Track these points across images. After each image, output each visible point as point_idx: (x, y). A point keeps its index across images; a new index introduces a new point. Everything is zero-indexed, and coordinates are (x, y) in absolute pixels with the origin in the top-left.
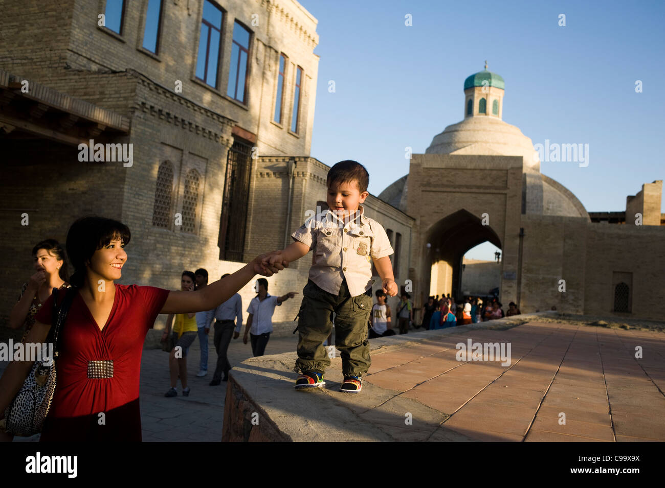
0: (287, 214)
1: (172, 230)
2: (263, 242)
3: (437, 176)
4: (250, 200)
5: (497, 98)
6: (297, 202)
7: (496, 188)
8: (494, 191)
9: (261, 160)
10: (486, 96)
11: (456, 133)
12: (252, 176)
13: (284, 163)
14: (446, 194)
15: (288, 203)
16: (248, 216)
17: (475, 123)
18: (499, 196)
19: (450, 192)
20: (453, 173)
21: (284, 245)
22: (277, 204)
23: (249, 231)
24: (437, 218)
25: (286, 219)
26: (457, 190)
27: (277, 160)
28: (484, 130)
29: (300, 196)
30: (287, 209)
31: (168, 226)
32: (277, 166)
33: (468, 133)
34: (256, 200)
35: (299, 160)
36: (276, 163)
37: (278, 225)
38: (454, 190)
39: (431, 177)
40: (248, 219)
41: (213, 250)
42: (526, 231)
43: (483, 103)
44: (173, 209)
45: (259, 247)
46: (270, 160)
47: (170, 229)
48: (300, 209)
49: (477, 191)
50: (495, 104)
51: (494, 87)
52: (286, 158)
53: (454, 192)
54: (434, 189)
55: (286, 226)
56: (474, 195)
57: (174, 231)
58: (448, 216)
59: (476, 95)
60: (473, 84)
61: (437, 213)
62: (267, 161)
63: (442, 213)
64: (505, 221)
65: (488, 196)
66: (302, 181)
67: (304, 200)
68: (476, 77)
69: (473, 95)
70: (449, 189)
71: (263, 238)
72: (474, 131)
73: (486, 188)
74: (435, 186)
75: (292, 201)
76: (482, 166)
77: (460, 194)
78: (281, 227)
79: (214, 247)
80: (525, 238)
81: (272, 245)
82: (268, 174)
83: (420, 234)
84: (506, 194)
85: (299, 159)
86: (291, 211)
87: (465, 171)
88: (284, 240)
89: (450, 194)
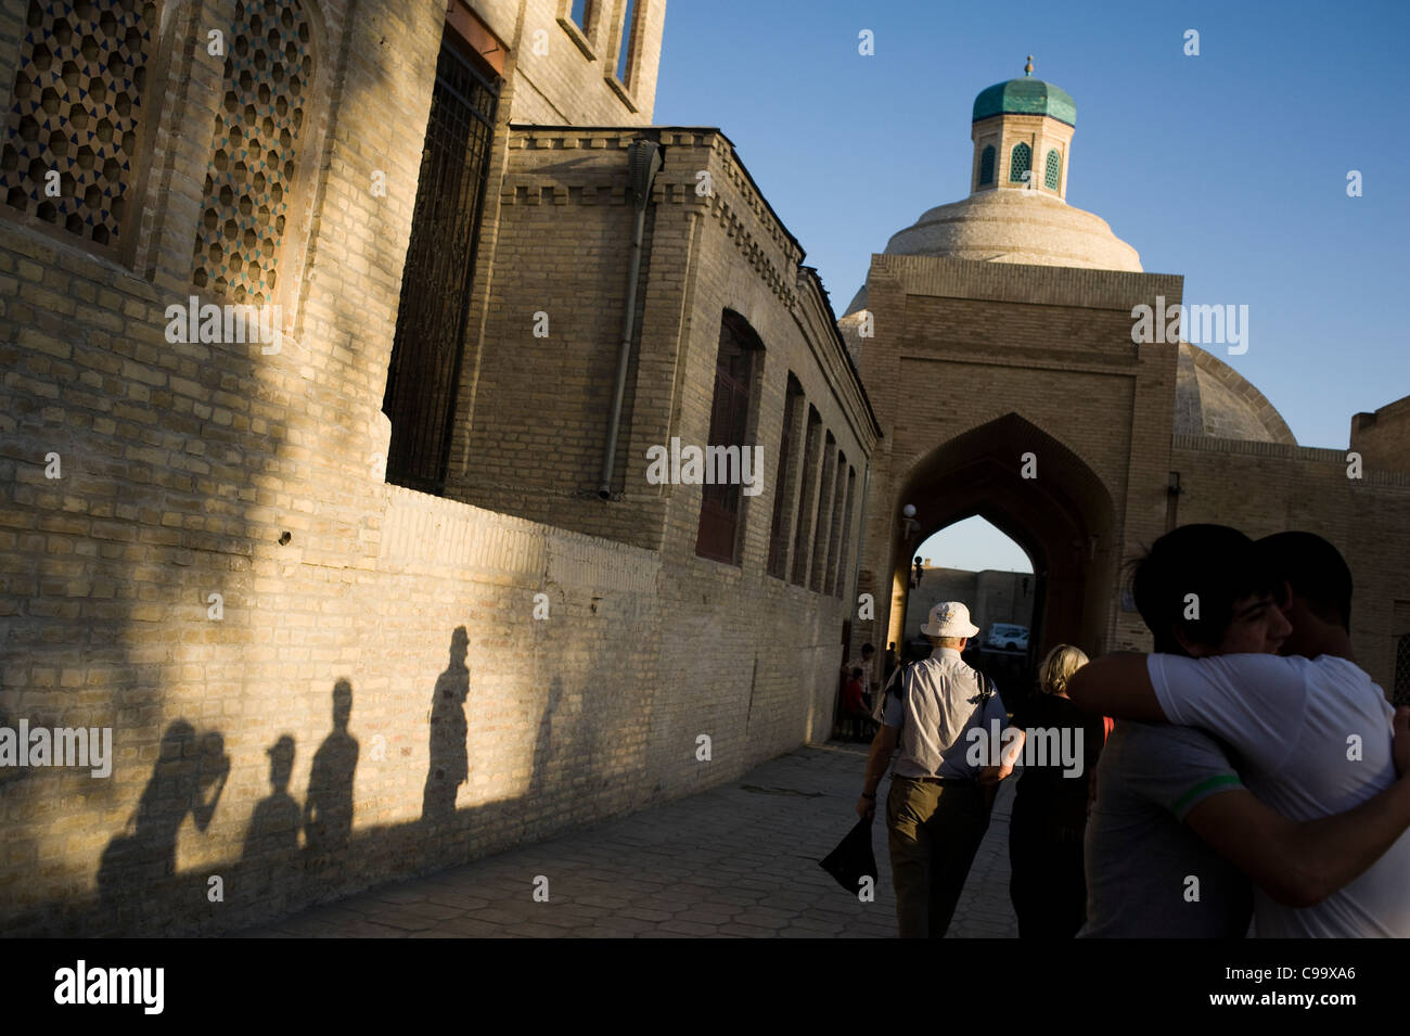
0: (621, 342)
1: (141, 266)
2: (521, 446)
3: (944, 318)
4: (477, 288)
5: (1059, 148)
6: (663, 298)
7: (1108, 360)
8: (1099, 368)
9: (523, 144)
10: (1030, 138)
11: (958, 225)
12: (489, 197)
13: (613, 153)
14: (966, 369)
15: (625, 301)
16: (467, 347)
17: (1007, 202)
18: (1116, 381)
19: (981, 365)
20: (990, 311)
21: (604, 456)
22: (581, 306)
23: (467, 404)
24: (941, 436)
25: (618, 361)
26: (1001, 359)
27: (587, 143)
28: (1033, 221)
29: (674, 276)
30: (622, 322)
31: (115, 240)
32: (590, 163)
33: (992, 226)
34: (500, 290)
35: (678, 142)
36: (584, 153)
37: (582, 381)
38: (991, 360)
39: (928, 320)
40: (467, 356)
41: (362, 427)
42: (1187, 482)
43: (1024, 158)
44: (153, 142)
45: (506, 462)
46: (559, 143)
47: (126, 259)
48: (676, 324)
49: (1055, 364)
50: (1053, 159)
51: (1051, 116)
52: (622, 135)
53: (990, 365)
54: (937, 356)
55: (614, 388)
56: (1044, 377)
57: (150, 276)
58: (971, 432)
59: (1006, 135)
60: (1001, 107)
61: (941, 420)
62: (550, 144)
63: (955, 421)
64: (1129, 451)
65: (1085, 380)
66: (686, 220)
67: (691, 292)
68: (1007, 90)
69: (997, 136)
70: (977, 358)
71: (521, 429)
72: (1009, 221)
73: (1080, 357)
74: (938, 347)
75: (642, 295)
76: (1070, 299)
77: (1006, 371)
78: (592, 391)
79: (367, 410)
80: (1182, 498)
81: (556, 457)
82: (548, 191)
83: (892, 477)
84: (1134, 377)
85: (677, 138)
86: (638, 332)
87: (1022, 309)
88: (607, 440)
89: (979, 370)
